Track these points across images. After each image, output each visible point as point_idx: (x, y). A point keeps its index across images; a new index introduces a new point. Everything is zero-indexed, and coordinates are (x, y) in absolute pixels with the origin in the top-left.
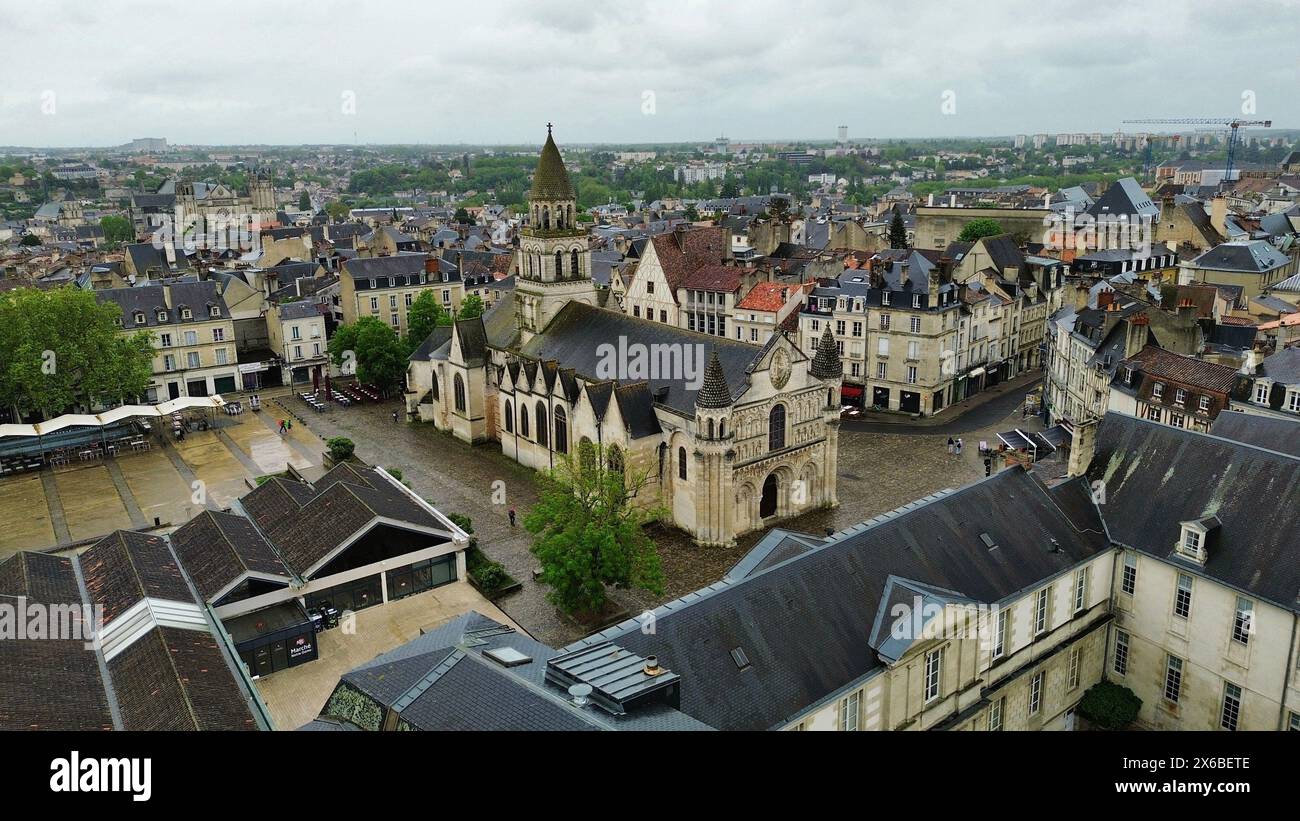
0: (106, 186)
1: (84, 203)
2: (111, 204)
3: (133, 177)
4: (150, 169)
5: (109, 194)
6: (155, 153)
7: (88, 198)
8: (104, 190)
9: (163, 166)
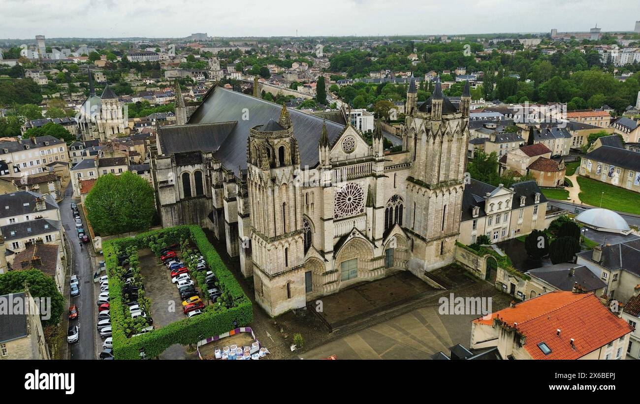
0: (165, 68)
1: (148, 82)
2: (168, 83)
3: (185, 60)
4: (198, 53)
5: (168, 74)
6: (202, 41)
7: (152, 77)
8: (164, 71)
9: (206, 50)
